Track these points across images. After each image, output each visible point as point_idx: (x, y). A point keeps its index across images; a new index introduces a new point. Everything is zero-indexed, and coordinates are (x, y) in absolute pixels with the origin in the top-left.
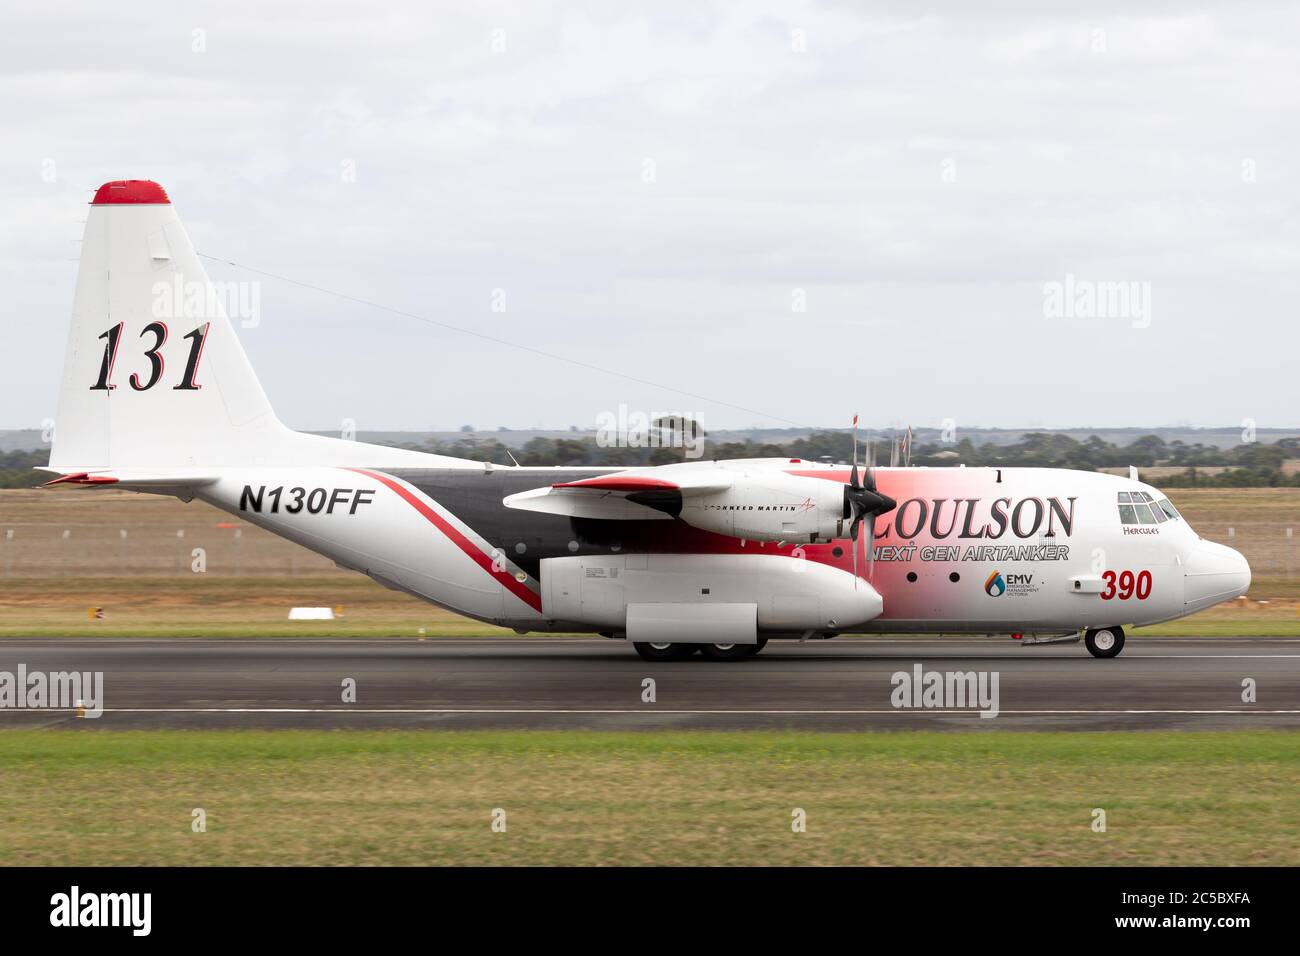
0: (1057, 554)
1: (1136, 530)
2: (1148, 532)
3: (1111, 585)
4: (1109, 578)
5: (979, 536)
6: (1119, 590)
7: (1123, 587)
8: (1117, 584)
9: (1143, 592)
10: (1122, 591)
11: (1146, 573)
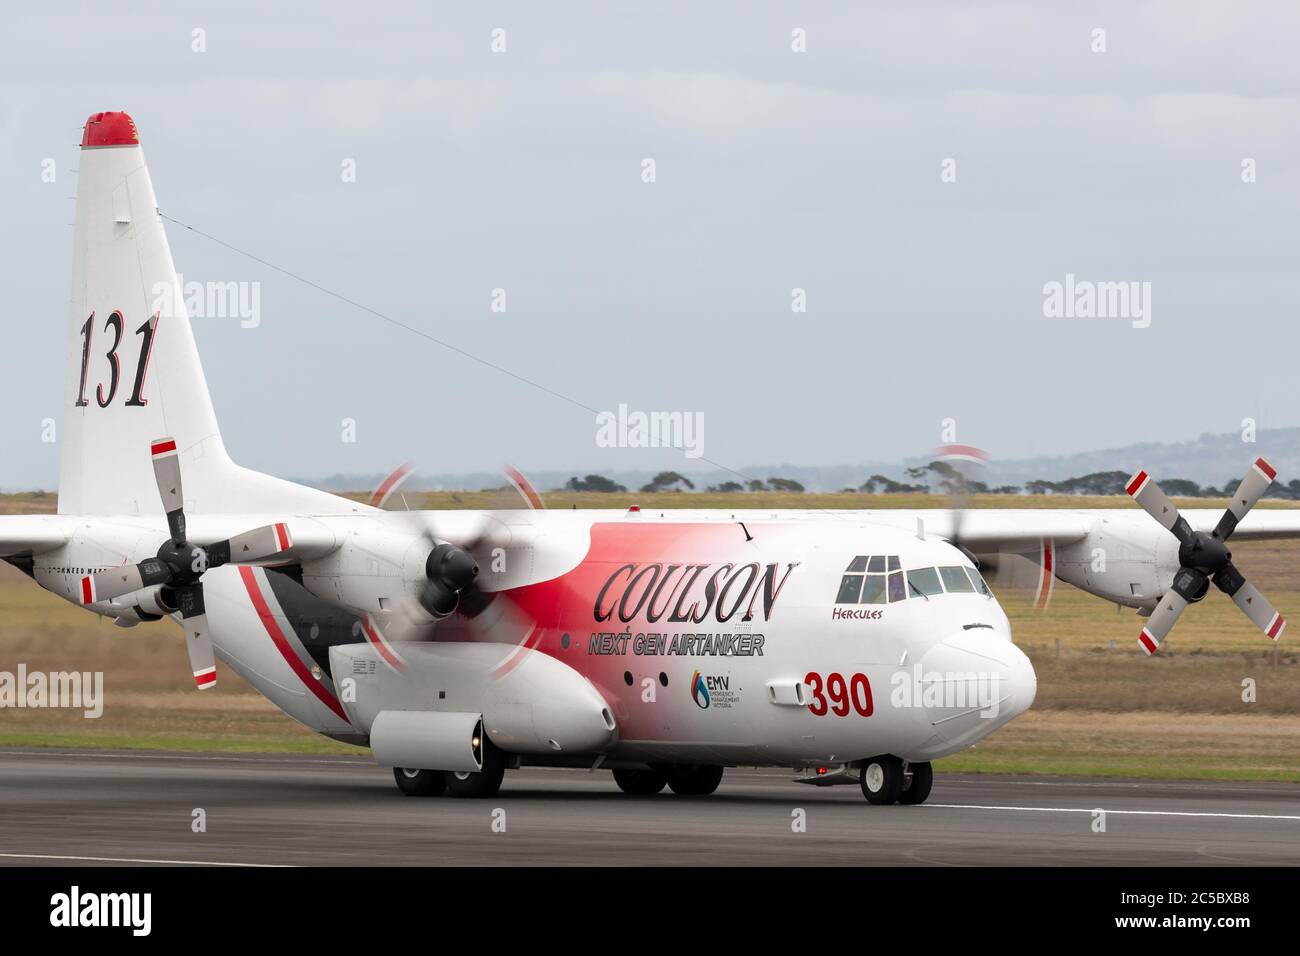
0: (751, 646)
1: (850, 613)
2: (866, 616)
3: (817, 693)
4: (813, 682)
5: (685, 619)
6: (831, 703)
7: (835, 698)
8: (825, 692)
9: (863, 705)
10: (835, 704)
11: (860, 677)
